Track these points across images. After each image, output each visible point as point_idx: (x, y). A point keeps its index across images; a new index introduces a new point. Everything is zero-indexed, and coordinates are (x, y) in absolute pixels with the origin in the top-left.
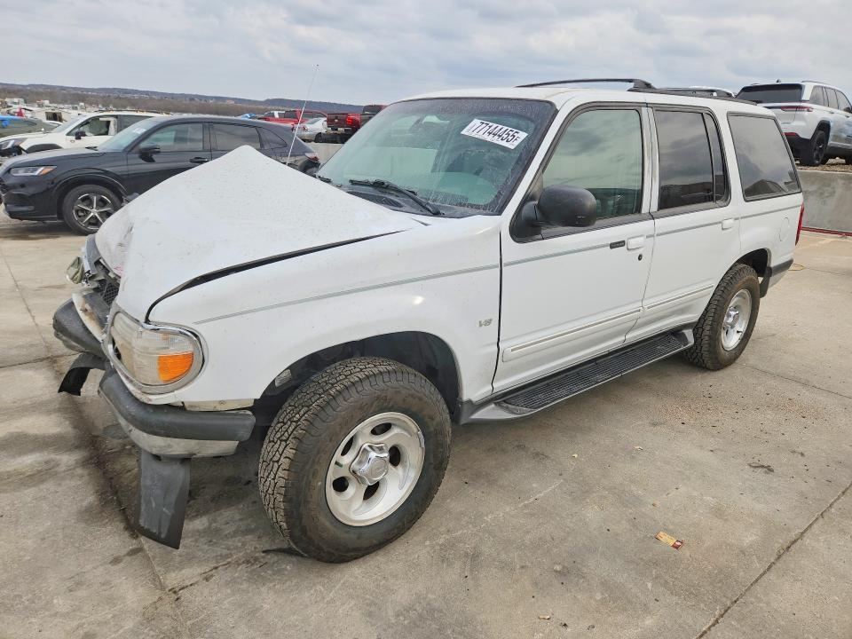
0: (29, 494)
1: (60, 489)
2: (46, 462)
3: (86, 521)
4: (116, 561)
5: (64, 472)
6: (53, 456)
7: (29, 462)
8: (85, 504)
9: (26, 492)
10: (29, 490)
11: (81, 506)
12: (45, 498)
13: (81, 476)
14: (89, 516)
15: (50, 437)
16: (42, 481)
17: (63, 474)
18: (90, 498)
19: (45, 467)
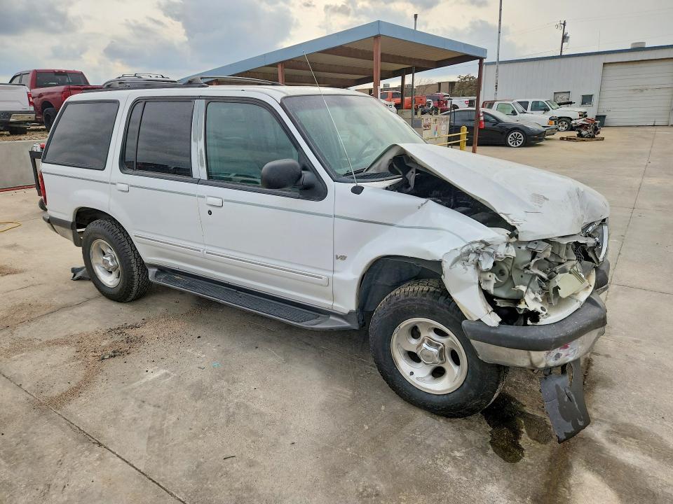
0: (640, 422)
1: (616, 410)
2: (615, 442)
3: (611, 381)
4: (607, 356)
5: (606, 422)
6: (607, 445)
7: (629, 454)
8: (605, 390)
9: (641, 426)
10: (638, 425)
11: (608, 390)
12: (629, 410)
13: (596, 410)
14: (607, 383)
15: (598, 472)
16: (626, 425)
17: (609, 420)
18: (600, 392)
19: (619, 438)
